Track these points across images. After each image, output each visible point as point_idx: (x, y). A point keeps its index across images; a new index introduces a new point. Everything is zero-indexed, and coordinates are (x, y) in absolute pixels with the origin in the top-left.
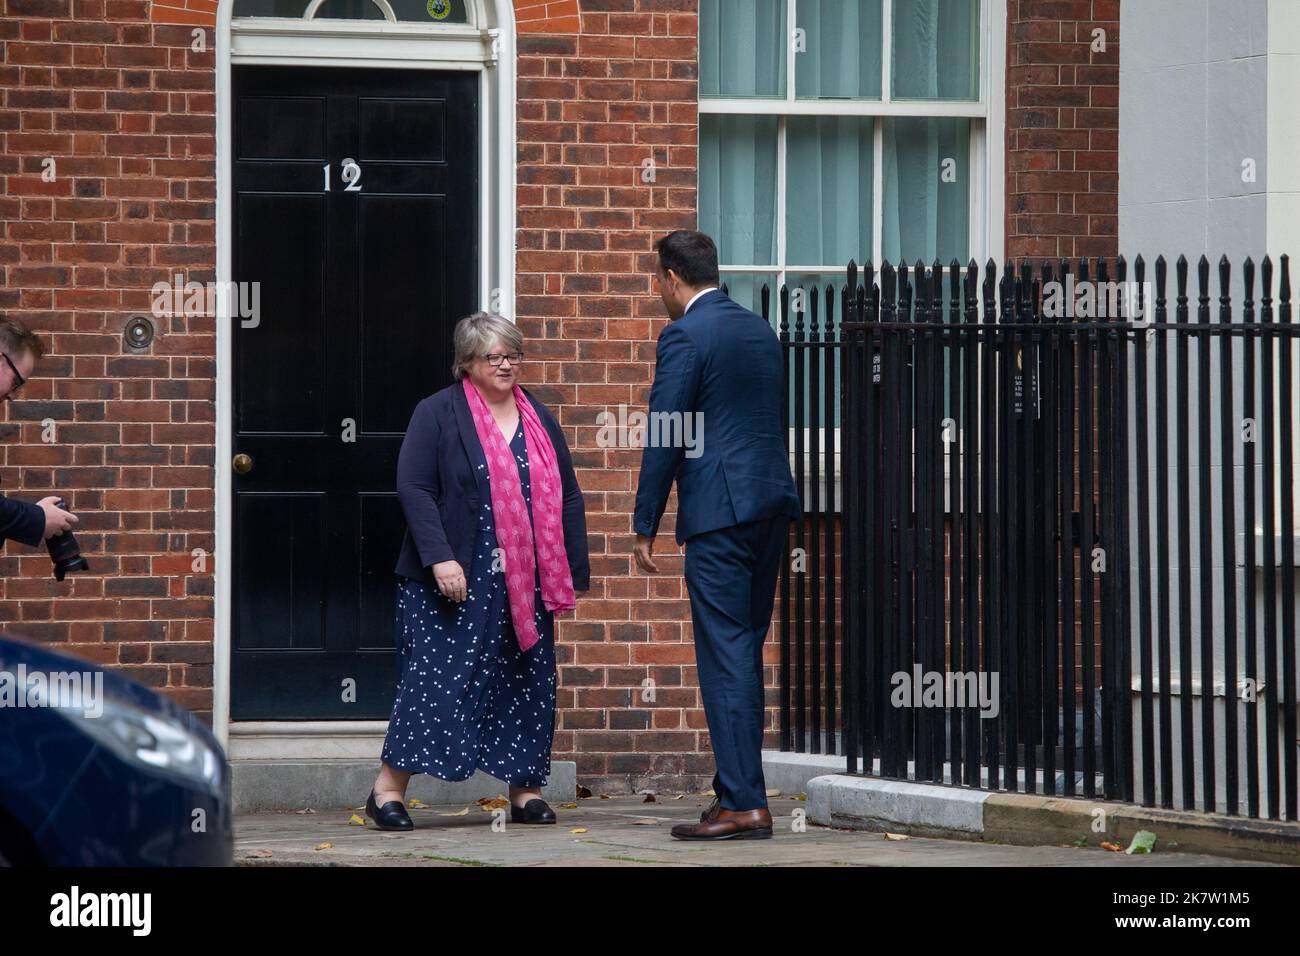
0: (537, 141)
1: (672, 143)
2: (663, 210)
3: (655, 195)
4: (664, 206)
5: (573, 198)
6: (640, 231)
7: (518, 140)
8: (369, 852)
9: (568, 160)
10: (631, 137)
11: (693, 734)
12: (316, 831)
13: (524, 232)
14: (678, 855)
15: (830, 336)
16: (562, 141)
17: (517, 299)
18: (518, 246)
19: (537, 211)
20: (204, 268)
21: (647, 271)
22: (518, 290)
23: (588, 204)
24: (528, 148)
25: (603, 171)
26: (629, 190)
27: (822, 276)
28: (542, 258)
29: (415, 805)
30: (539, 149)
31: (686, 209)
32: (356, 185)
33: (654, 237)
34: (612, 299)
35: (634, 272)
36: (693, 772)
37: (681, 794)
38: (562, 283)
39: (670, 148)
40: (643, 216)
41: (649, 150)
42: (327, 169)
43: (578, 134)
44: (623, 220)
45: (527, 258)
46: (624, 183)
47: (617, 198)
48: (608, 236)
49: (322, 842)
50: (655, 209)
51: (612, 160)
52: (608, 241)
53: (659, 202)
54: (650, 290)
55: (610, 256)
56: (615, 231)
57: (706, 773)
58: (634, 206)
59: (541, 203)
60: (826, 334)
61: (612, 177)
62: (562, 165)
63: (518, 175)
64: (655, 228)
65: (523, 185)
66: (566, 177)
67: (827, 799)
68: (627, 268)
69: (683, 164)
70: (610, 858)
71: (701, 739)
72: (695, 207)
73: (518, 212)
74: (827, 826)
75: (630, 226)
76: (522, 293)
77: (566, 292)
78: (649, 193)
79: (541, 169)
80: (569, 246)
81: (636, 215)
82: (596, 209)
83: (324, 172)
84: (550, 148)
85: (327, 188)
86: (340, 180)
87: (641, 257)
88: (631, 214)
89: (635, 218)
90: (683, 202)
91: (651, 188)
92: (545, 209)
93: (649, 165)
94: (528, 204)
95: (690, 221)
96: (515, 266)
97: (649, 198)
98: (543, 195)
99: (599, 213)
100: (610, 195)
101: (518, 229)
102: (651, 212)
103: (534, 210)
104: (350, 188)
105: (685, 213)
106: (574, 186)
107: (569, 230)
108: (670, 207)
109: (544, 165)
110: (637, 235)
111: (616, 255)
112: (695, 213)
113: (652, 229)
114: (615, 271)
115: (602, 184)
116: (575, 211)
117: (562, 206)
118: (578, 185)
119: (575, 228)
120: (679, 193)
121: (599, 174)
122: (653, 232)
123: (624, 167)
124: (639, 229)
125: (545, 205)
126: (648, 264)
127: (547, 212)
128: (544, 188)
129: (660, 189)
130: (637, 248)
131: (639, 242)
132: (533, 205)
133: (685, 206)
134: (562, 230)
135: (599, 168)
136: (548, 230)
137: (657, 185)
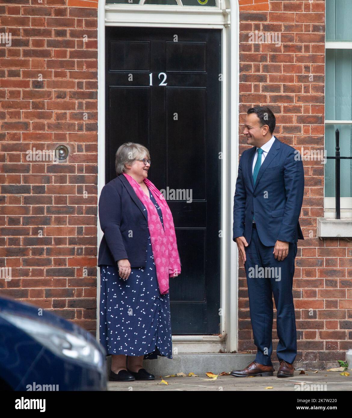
0: (249, 62)
1: (313, 63)
2: (309, 94)
3: (305, 87)
4: (309, 92)
5: (266, 89)
6: (298, 104)
7: (240, 62)
9: (263, 71)
10: (293, 60)
11: (322, 342)
13: (243, 105)
16: (261, 62)
17: (239, 136)
18: (240, 112)
19: (249, 95)
20: (92, 122)
21: (300, 123)
22: (240, 132)
23: (273, 92)
24: (244, 65)
25: (280, 76)
26: (293, 85)
29: (191, 375)
30: (250, 66)
31: (319, 94)
32: (164, 83)
33: (304, 107)
34: (284, 137)
35: (295, 124)
36: (323, 360)
37: (317, 370)
39: (312, 65)
40: (299, 98)
41: (302, 66)
42: (151, 75)
43: (268, 59)
44: (289, 99)
46: (290, 82)
47: (286, 89)
48: (282, 106)
50: (305, 94)
51: (284, 71)
52: (282, 109)
53: (307, 91)
54: (302, 132)
55: (283, 116)
56: (286, 104)
57: (329, 360)
58: (295, 92)
59: (251, 91)
61: (284, 79)
62: (261, 73)
63: (240, 78)
64: (305, 103)
65: (242, 82)
66: (262, 79)
69: (318, 73)
71: (326, 344)
72: (324, 93)
73: (240, 95)
75: (293, 102)
78: (302, 86)
79: (251, 75)
82: (277, 94)
83: (149, 76)
84: (255, 65)
85: (151, 84)
86: (157, 80)
87: (298, 117)
88: (294, 96)
89: (295, 98)
90: (318, 91)
91: (303, 84)
92: (253, 94)
93: (302, 73)
94: (245, 92)
95: (321, 100)
96: (238, 121)
97: (302, 89)
98: (252, 88)
99: (278, 96)
100: (283, 87)
101: (240, 103)
102: (303, 95)
103: (248, 94)
104: (162, 84)
105: (319, 96)
106: (267, 83)
107: (264, 104)
108: (312, 93)
109: (253, 73)
110: (296, 106)
111: (286, 116)
112: (324, 96)
113: (303, 103)
114: (285, 123)
115: (280, 82)
116: (267, 95)
117: (261, 93)
118: (268, 83)
119: (267, 103)
120: (316, 86)
121: (278, 78)
122: (304, 105)
123: (290, 74)
124: (297, 103)
125: (253, 92)
126: (302, 120)
127: (253, 95)
128: (252, 84)
129: (307, 84)
130: (296, 113)
131: (297, 109)
132: (247, 92)
133: (319, 93)
134: (261, 104)
135: (278, 75)
136: (254, 104)
137: (305, 82)
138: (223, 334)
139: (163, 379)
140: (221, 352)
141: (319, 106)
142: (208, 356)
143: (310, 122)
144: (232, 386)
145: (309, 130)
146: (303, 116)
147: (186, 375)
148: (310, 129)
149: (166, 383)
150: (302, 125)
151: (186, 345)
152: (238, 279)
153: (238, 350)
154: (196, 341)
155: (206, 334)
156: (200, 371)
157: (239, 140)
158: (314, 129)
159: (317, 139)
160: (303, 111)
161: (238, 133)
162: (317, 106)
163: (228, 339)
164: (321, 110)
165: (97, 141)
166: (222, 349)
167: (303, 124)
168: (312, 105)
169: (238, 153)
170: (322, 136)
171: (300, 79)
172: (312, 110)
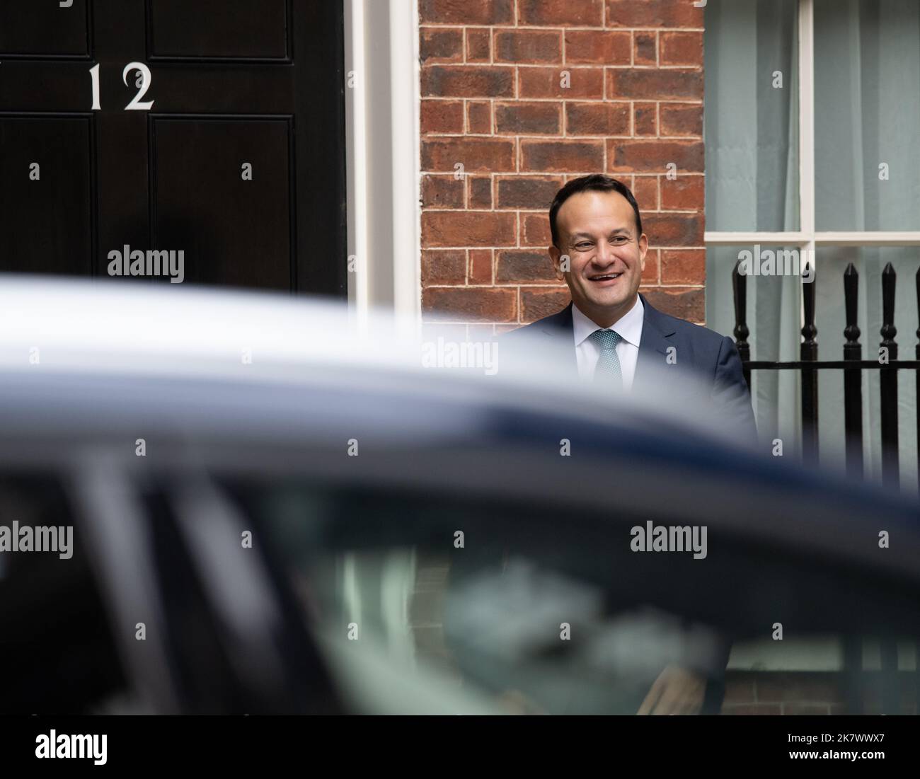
0: (452, 22)
1: (663, 25)
2: (651, 139)
3: (638, 115)
4: (653, 132)
5: (510, 120)
7: (421, 22)
9: (501, 56)
10: (599, 15)
13: (434, 178)
16: (492, 23)
17: (423, 291)
18: (425, 202)
19: (454, 142)
22: (425, 277)
23: (533, 129)
24: (437, 35)
25: (557, 74)
26: (598, 107)
28: (461, 220)
30: (456, 38)
31: (688, 138)
32: (143, 100)
33: (637, 184)
38: (495, 266)
39: (661, 34)
40: (620, 151)
41: (629, 38)
42: (95, 72)
43: (516, 10)
44: (587, 156)
45: (438, 225)
46: (590, 95)
47: (579, 120)
50: (639, 138)
51: (568, 55)
53: (645, 127)
58: (606, 132)
59: (459, 129)
62: (491, 64)
63: (422, 81)
64: (637, 169)
65: (431, 97)
66: (495, 84)
69: (681, 61)
72: (701, 134)
73: (423, 144)
75: (601, 168)
76: (432, 281)
77: (501, 280)
78: (628, 110)
79: (459, 71)
80: (504, 202)
81: (609, 147)
82: (546, 138)
83: (89, 77)
84: (472, 35)
85: (96, 105)
88: (602, 146)
89: (608, 154)
90: (683, 126)
91: (632, 102)
92: (466, 140)
93: (629, 63)
94: (440, 131)
95: (693, 158)
96: (419, 237)
97: (628, 119)
98: (462, 115)
99: (552, 145)
100: (568, 114)
101: (425, 173)
102: (632, 143)
103: (449, 140)
104: (135, 105)
105: (686, 144)
106: (512, 99)
107: (504, 174)
108: (662, 134)
109: (464, 63)
112: (702, 145)
113: (633, 172)
115: (555, 96)
116: (514, 143)
117: (493, 134)
118: (518, 97)
119: (514, 170)
120: (676, 111)
121: (551, 80)
122: (636, 177)
123: (589, 67)
124: (614, 172)
125: (466, 132)
127: (468, 144)
128: (465, 103)
129: (646, 104)
132: (448, 132)
133: (685, 132)
134: (493, 174)
135: (550, 69)
137: (641, 96)
141: (686, 180)
143: (657, 238)
145: (655, 267)
148: (659, 263)
158: (670, 262)
159: (683, 297)
161: (419, 281)
162: (679, 180)
164: (697, 194)
168: (664, 178)
170: (698, 286)
171: (624, 84)
172: (664, 194)
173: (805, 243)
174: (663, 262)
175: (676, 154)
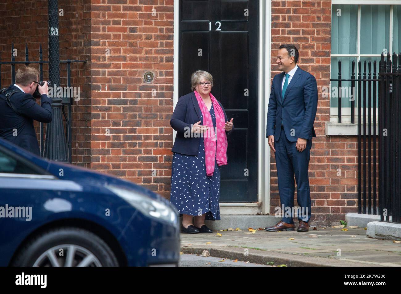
0: (278, 14)
1: (323, 14)
2: (320, 36)
3: (317, 31)
4: (320, 35)
5: (290, 32)
6: (312, 43)
7: (272, 14)
8: (223, 245)
9: (288, 20)
10: (309, 12)
11: (329, 208)
12: (206, 238)
13: (274, 44)
14: (325, 247)
15: (375, 77)
16: (286, 14)
17: (271, 65)
18: (272, 48)
19: (278, 37)
20: (170, 56)
21: (314, 56)
22: (271, 63)
23: (295, 34)
24: (275, 16)
25: (300, 24)
26: (309, 30)
27: (372, 58)
29: (238, 230)
30: (279, 17)
31: (327, 36)
32: (219, 29)
33: (316, 45)
34: (303, 66)
35: (310, 57)
36: (329, 220)
37: (325, 227)
39: (322, 16)
40: (313, 38)
41: (315, 17)
43: (292, 11)
44: (306, 40)
45: (274, 53)
46: (307, 28)
47: (304, 32)
48: (301, 44)
49: (208, 242)
50: (317, 36)
51: (303, 20)
52: (301, 47)
53: (318, 33)
54: (315, 62)
55: (302, 51)
56: (304, 43)
57: (333, 220)
58: (310, 35)
59: (279, 34)
60: (373, 77)
61: (303, 26)
62: (286, 22)
63: (272, 25)
64: (317, 42)
65: (273, 28)
66: (287, 25)
67: (374, 229)
68: (307, 55)
69: (326, 21)
70: (302, 248)
71: (331, 209)
72: (330, 35)
73: (272, 37)
74: (374, 238)
75: (309, 42)
76: (273, 64)
78: (315, 31)
79: (279, 23)
81: (311, 38)
82: (297, 36)
83: (209, 24)
84: (282, 16)
85: (210, 30)
86: (214, 27)
87: (312, 52)
88: (309, 38)
90: (326, 34)
91: (316, 29)
93: (315, 21)
94: (275, 35)
95: (328, 40)
96: (270, 55)
97: (315, 32)
98: (280, 32)
99: (299, 37)
100: (302, 31)
101: (272, 43)
102: (315, 37)
104: (218, 30)
106: (290, 28)
108: (322, 35)
109: (281, 22)
110: (311, 45)
111: (304, 51)
112: (330, 37)
114: (303, 56)
115: (299, 28)
116: (290, 37)
117: (286, 35)
118: (292, 28)
119: (291, 42)
120: (325, 31)
123: (307, 22)
125: (280, 35)
126: (314, 54)
127: (281, 37)
128: (280, 29)
130: (311, 49)
131: (311, 47)
132: (277, 35)
135: (298, 23)
136: (281, 43)
137: (318, 28)
138: (260, 202)
139: (219, 232)
140: (258, 214)
141: (327, 44)
142: (249, 217)
143: (320, 55)
144: (266, 238)
145: (320, 61)
146: (316, 51)
147: (234, 230)
149: (221, 235)
150: (315, 58)
151: (234, 209)
152: (270, 164)
153: (270, 213)
154: (241, 207)
155: (248, 201)
156: (243, 227)
157: (271, 68)
158: (323, 60)
159: (326, 67)
160: (315, 48)
161: (270, 63)
162: (325, 44)
163: (263, 205)
164: (328, 47)
165: (173, 69)
166: (259, 212)
167: (316, 56)
168: (322, 44)
169: (270, 77)
170: (329, 65)
171: (314, 25)
172: (322, 47)
173: (358, 56)
174: (321, 60)
175: (325, 39)
